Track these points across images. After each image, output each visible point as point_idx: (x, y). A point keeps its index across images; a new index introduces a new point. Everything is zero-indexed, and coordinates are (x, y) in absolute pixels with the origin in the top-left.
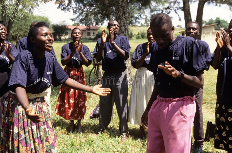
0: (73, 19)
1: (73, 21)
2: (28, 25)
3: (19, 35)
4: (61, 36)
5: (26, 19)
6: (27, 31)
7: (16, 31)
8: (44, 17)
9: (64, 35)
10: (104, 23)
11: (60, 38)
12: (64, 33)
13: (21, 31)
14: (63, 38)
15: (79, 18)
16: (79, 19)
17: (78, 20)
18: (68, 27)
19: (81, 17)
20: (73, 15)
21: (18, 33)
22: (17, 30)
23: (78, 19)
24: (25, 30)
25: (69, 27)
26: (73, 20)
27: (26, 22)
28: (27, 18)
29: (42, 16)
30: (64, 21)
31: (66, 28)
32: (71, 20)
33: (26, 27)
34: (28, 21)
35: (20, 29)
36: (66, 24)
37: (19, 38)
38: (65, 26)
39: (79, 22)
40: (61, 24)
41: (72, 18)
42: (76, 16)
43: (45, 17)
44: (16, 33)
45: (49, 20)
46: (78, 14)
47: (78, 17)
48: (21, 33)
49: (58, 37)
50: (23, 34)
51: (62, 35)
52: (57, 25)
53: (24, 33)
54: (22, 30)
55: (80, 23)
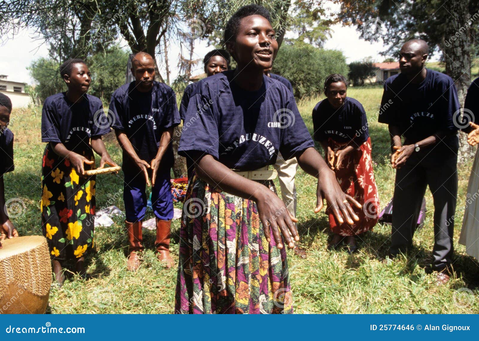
0: (384, 52)
1: (383, 56)
2: (311, 64)
3: (298, 79)
4: (364, 79)
5: (309, 56)
6: (309, 72)
7: (295, 73)
8: (335, 50)
9: (368, 77)
10: (433, 55)
11: (363, 83)
12: (369, 74)
13: (301, 73)
14: (367, 81)
15: (392, 50)
16: (393, 52)
17: (391, 53)
18: (375, 65)
19: (395, 49)
20: (384, 46)
21: (297, 76)
22: (296, 71)
23: (390, 51)
24: (307, 71)
25: (377, 66)
26: (382, 54)
27: (309, 59)
28: (311, 54)
29: (334, 50)
30: (370, 57)
31: (373, 66)
32: (380, 55)
33: (309, 67)
34: (312, 58)
35: (300, 70)
36: (373, 61)
37: (298, 83)
38: (371, 64)
39: (393, 56)
40: (365, 61)
41: (382, 51)
42: (387, 47)
43: (337, 50)
44: (295, 77)
45: (344, 54)
46: (391, 44)
47: (391, 48)
48: (302, 76)
49: (360, 81)
50: (304, 77)
51: (366, 78)
52: (359, 63)
53: (306, 75)
54: (303, 72)
55: (393, 58)
